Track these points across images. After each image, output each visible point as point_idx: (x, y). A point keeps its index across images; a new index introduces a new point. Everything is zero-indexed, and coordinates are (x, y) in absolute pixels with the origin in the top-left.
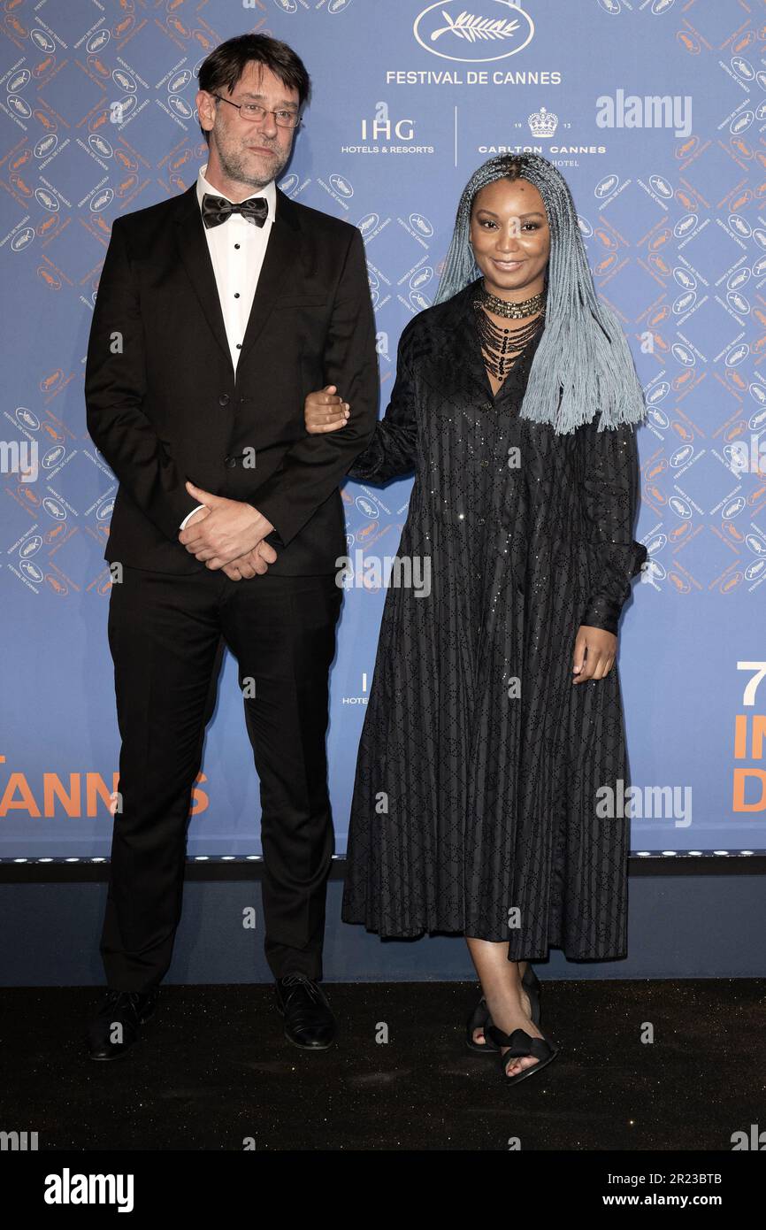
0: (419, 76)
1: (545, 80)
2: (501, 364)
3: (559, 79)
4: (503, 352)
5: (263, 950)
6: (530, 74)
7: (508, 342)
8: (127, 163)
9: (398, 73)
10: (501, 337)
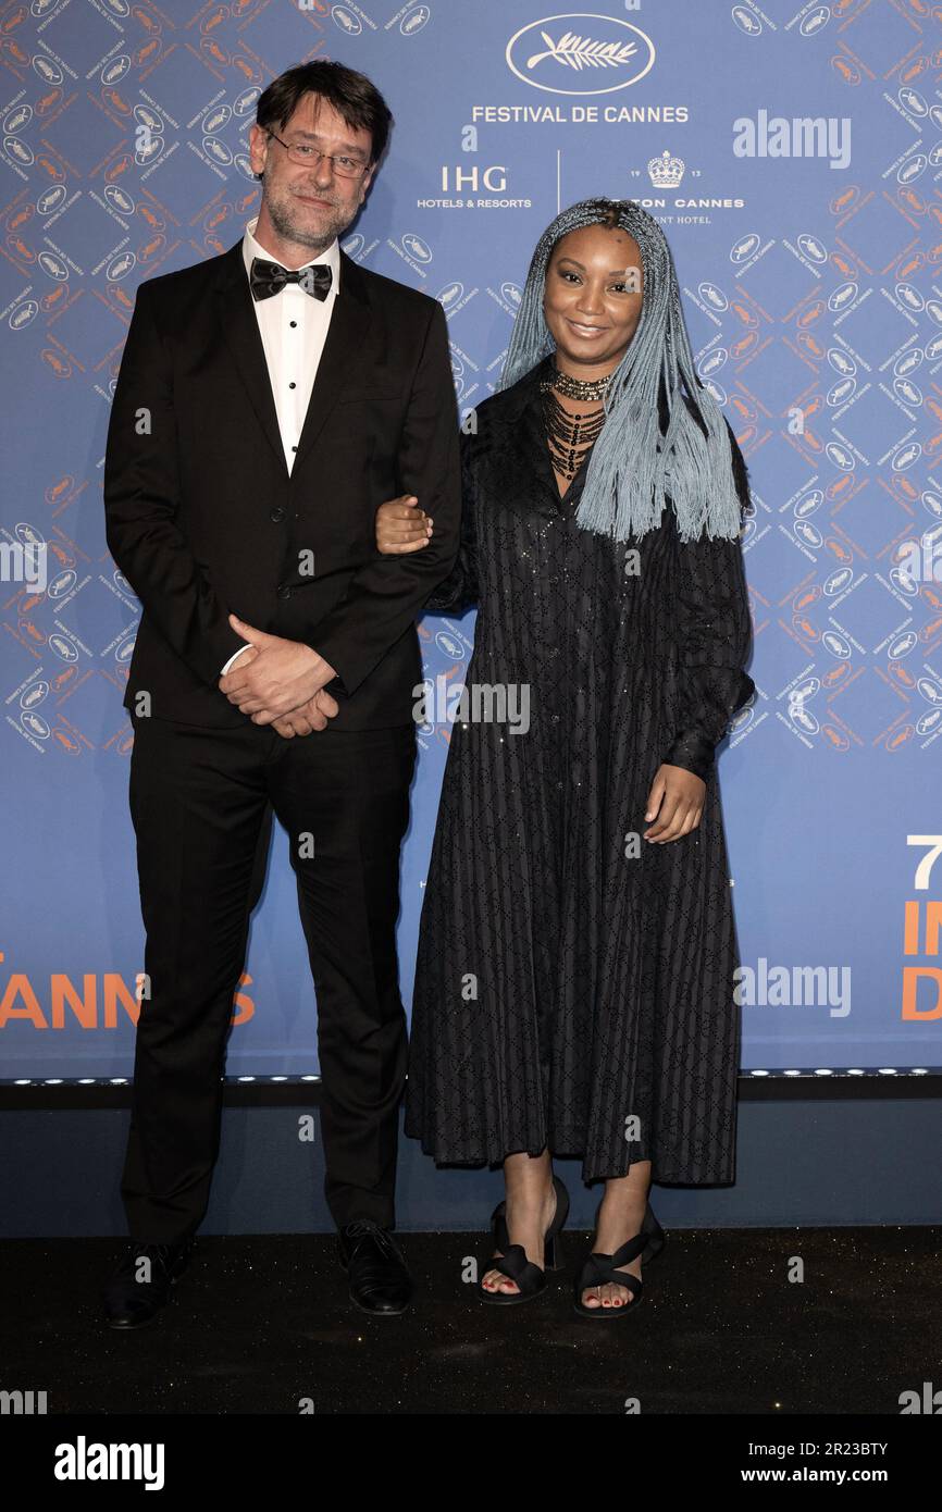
0: (512, 113)
1: (668, 118)
2: (571, 458)
3: (686, 116)
4: (574, 444)
5: (322, 1192)
6: (650, 110)
7: (579, 431)
8: (152, 221)
9: (487, 109)
10: (571, 425)
